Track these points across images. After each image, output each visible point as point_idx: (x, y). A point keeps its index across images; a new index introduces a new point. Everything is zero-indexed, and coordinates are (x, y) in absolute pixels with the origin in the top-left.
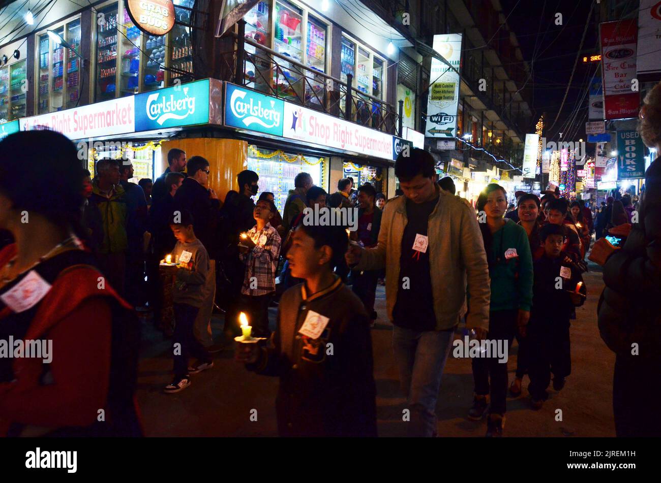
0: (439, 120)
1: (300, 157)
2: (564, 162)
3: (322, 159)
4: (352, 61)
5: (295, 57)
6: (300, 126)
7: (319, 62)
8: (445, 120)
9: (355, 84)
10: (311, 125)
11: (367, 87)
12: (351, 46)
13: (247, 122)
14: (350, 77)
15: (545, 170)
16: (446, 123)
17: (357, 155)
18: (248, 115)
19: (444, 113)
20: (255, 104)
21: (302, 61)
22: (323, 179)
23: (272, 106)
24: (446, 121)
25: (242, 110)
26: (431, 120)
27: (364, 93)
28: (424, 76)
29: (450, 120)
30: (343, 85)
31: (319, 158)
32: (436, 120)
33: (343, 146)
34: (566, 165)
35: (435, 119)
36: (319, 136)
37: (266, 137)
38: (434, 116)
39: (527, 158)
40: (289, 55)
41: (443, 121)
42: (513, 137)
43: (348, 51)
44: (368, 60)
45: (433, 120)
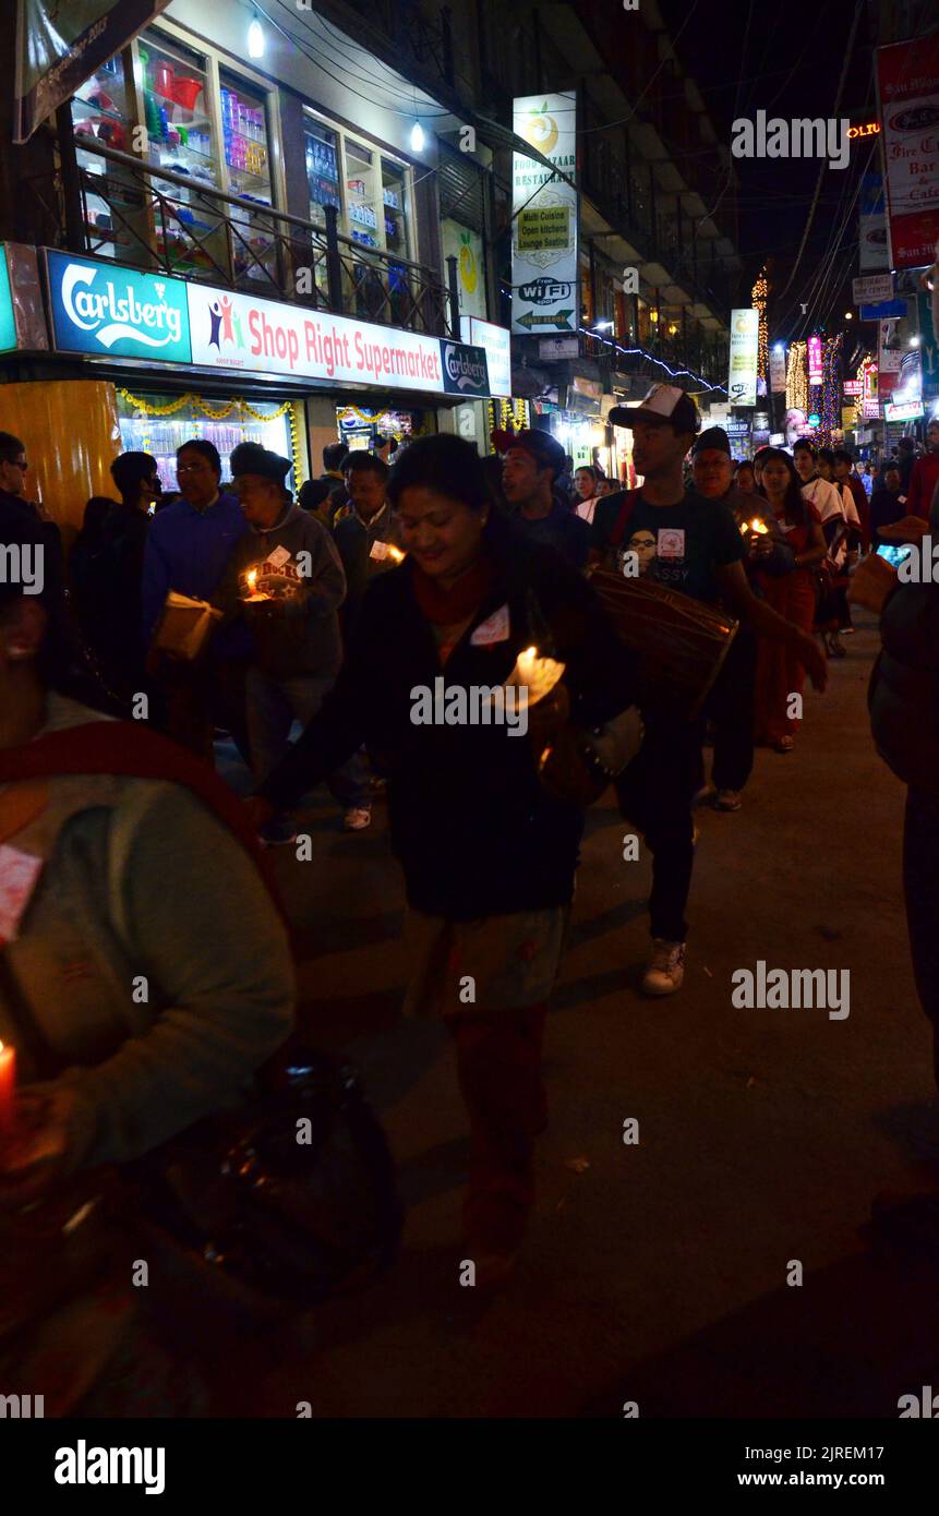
0: (540, 294)
1: (238, 405)
2: (815, 366)
3: (288, 405)
4: (334, 173)
5: (201, 175)
6: (229, 335)
7: (256, 183)
8: (551, 294)
9: (347, 228)
10: (255, 332)
11: (373, 231)
12: (328, 138)
13: (107, 337)
14: (332, 213)
15: (778, 385)
16: (554, 301)
17: (364, 388)
18: (107, 321)
19: (549, 279)
20: (121, 294)
21: (218, 182)
22: (294, 448)
23: (161, 295)
24: (555, 296)
25: (91, 312)
26: (522, 296)
27: (369, 245)
28: (500, 196)
29: (563, 293)
30: (319, 231)
31: (281, 403)
32: (533, 295)
33: (331, 372)
34: (820, 372)
35: (530, 292)
36: (273, 354)
37: (154, 367)
38: (527, 286)
39: (736, 363)
40: (185, 171)
41: (547, 296)
42: (704, 318)
43: (323, 152)
44: (369, 169)
45: (527, 295)
